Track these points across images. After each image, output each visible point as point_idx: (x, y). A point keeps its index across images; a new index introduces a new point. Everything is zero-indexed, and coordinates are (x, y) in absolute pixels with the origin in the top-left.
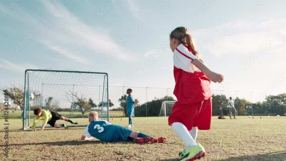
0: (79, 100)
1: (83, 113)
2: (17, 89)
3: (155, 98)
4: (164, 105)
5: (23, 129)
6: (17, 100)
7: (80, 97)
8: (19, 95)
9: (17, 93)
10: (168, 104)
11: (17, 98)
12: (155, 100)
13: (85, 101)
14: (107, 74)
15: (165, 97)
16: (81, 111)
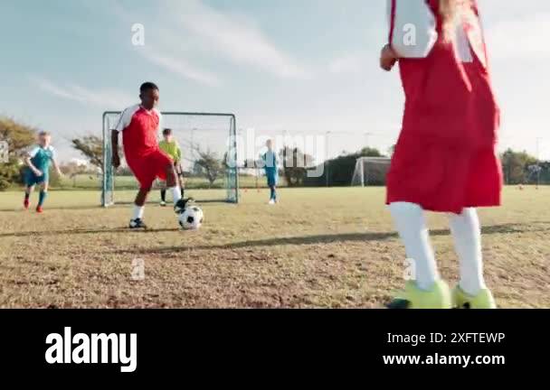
0: (205, 157)
1: (212, 180)
2: (96, 138)
3: (344, 152)
4: (359, 164)
5: (103, 206)
6: (96, 158)
7: (205, 151)
8: (99, 149)
9: (96, 146)
10: (370, 164)
11: (96, 153)
12: (344, 155)
13: (215, 158)
14: (233, 116)
15: (364, 150)
16: (208, 176)
